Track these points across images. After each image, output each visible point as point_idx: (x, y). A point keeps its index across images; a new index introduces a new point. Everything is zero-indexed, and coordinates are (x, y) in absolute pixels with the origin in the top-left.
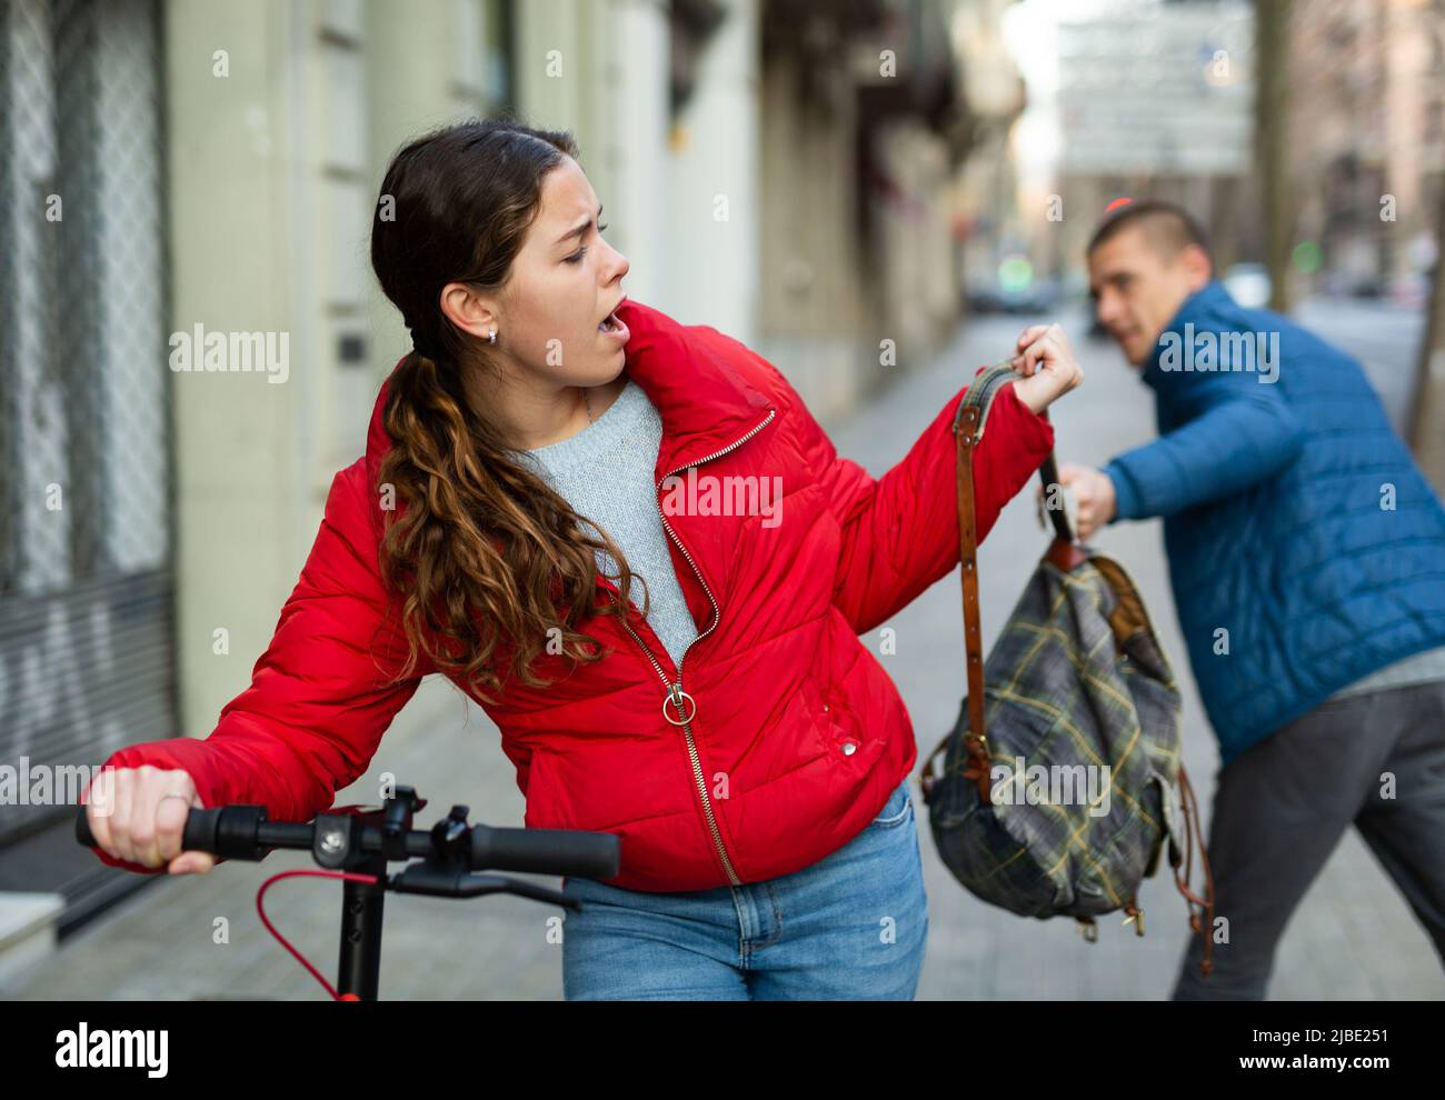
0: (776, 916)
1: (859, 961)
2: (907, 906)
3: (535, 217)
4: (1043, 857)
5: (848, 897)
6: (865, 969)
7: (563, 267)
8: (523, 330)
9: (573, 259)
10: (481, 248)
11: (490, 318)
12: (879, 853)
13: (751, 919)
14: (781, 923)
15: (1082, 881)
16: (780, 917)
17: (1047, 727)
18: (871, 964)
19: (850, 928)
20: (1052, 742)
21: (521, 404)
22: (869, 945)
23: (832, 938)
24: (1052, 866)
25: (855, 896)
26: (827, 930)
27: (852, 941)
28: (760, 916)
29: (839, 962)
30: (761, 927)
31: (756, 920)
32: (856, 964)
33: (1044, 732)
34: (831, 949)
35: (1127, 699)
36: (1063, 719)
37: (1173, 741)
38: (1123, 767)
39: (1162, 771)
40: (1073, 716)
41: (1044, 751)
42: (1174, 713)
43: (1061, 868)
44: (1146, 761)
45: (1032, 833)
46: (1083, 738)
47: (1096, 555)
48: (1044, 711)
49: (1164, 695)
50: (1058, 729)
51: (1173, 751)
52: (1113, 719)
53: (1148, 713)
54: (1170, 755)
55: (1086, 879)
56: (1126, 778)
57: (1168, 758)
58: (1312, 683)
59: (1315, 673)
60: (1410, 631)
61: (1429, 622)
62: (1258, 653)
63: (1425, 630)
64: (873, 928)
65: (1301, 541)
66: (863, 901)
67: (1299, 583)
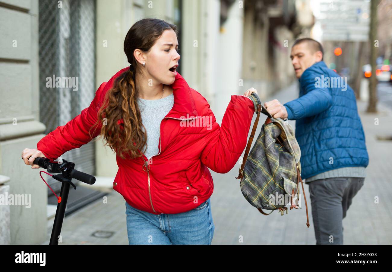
0: (169, 227)
1: (190, 239)
2: (202, 227)
3: (160, 38)
5: (187, 225)
7: (163, 52)
8: (150, 64)
9: (166, 51)
10: (145, 42)
11: (144, 60)
13: (163, 226)
18: (193, 240)
19: (187, 232)
20: (256, 170)
22: (193, 236)
23: (183, 234)
25: (189, 225)
26: (182, 232)
27: (188, 234)
29: (185, 239)
30: (166, 229)
34: (183, 236)
35: (275, 159)
36: (259, 164)
37: (290, 168)
38: (274, 176)
39: (287, 175)
40: (263, 163)
41: (254, 173)
42: (291, 161)
43: (255, 201)
44: (281, 174)
45: (248, 193)
46: (264, 169)
47: (274, 121)
48: (255, 163)
49: (289, 156)
50: (257, 167)
51: (290, 171)
52: (271, 164)
53: (285, 161)
54: (289, 171)
55: (264, 203)
56: (275, 178)
57: (289, 172)
58: (322, 167)
59: (323, 165)
60: (349, 160)
61: (354, 159)
62: (310, 156)
63: (353, 161)
64: (193, 232)
65: (328, 131)
66: (191, 226)
67: (325, 141)
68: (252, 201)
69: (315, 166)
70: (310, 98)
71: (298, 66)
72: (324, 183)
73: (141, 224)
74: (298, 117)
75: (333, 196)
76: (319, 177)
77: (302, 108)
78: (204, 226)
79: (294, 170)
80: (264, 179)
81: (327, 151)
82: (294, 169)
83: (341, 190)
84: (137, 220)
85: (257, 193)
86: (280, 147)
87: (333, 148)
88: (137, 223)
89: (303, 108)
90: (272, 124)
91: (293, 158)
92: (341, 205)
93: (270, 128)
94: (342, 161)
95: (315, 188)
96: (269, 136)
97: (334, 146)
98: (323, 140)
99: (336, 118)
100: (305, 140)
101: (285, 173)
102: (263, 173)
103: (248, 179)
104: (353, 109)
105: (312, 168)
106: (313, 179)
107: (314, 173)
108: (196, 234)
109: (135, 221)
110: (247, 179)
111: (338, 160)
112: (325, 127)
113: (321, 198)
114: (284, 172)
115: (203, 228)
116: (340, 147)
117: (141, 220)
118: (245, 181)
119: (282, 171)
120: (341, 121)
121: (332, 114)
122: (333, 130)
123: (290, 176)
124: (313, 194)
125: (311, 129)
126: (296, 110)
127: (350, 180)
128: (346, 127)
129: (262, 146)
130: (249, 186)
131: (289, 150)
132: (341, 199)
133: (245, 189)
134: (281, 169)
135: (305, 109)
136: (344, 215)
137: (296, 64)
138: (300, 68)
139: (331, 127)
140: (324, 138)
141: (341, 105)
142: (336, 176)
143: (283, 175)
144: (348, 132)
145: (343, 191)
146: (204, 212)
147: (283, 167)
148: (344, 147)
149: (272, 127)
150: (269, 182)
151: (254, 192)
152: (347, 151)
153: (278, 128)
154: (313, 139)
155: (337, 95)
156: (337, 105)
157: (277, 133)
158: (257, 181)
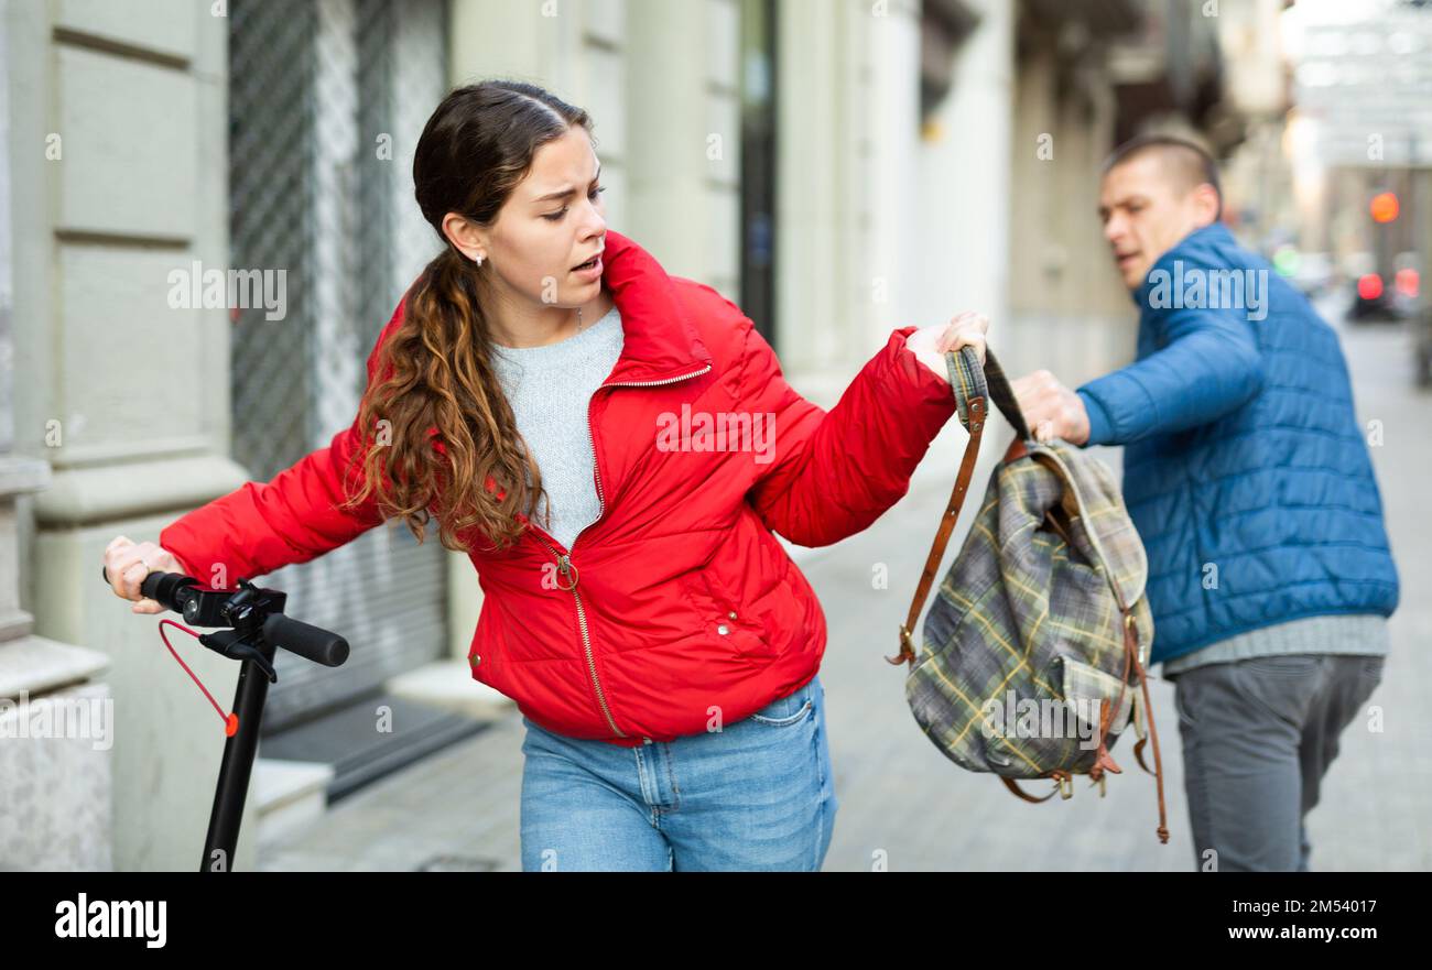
0: (673, 790)
1: (747, 835)
3: (524, 178)
4: (943, 735)
5: (739, 781)
6: (753, 841)
7: (541, 223)
9: (555, 217)
11: (478, 247)
12: (768, 747)
13: (651, 789)
14: (679, 796)
15: (991, 754)
16: (677, 791)
17: (960, 618)
18: (759, 837)
19: (740, 807)
20: (962, 631)
21: (512, 314)
22: (758, 823)
23: (724, 815)
24: (951, 743)
25: (744, 781)
26: (720, 808)
27: (742, 817)
28: (659, 789)
29: (730, 833)
30: (661, 798)
31: (656, 791)
32: (746, 836)
33: (957, 623)
34: (724, 823)
35: (1032, 588)
36: (975, 610)
37: (1093, 621)
38: (1030, 651)
39: (1082, 650)
40: (987, 606)
41: (956, 640)
42: (1094, 595)
43: (959, 743)
44: (1053, 642)
45: (932, 714)
46: (992, 626)
47: (1036, 450)
48: (961, 604)
49: (1086, 579)
50: (968, 620)
51: (1092, 631)
52: (1019, 608)
53: (1070, 597)
54: (1088, 634)
55: (993, 752)
56: (1034, 659)
57: (1086, 637)
58: (1224, 618)
59: (1229, 610)
60: (1325, 591)
61: (1345, 587)
62: (1181, 579)
63: (1339, 594)
64: (760, 808)
65: (1245, 483)
66: (750, 785)
67: (1234, 521)
68: (946, 743)
69: (1198, 615)
70: (1180, 366)
71: (1128, 246)
72: (1234, 675)
73: (564, 790)
74: (1128, 434)
75: (1265, 724)
76: (1214, 653)
77: (1142, 400)
78: (799, 789)
79: (1110, 631)
80: (993, 664)
81: (1245, 558)
82: (1109, 627)
83: (1296, 703)
84: (555, 772)
85: (966, 713)
86: (1060, 543)
87: (1264, 548)
88: (555, 785)
89: (1148, 402)
90: (1028, 460)
91: (1101, 585)
92: (1294, 760)
93: (1019, 476)
94: (1300, 593)
95: (1197, 694)
96: (1016, 504)
97: (1270, 538)
98: (1228, 516)
99: (1276, 434)
100: (1161, 519)
101: (1071, 642)
102: (989, 643)
103: (933, 665)
104: (1339, 401)
105: (1189, 620)
106: (1193, 661)
107: (1197, 641)
108: (770, 816)
109: (546, 775)
110: (930, 665)
111: (1285, 591)
112: (1237, 469)
113: (1220, 732)
114: (1068, 635)
115: (796, 797)
116: (1290, 542)
117: (570, 773)
118: (921, 670)
119: (1063, 634)
120: (1293, 448)
121: (1260, 420)
122: (1266, 479)
123: (1093, 651)
124: (1190, 715)
125: (1181, 475)
126: (1121, 409)
127: (1328, 665)
128: (1311, 468)
129: (986, 542)
130: (937, 691)
131: (1090, 556)
132: (1297, 738)
133: (920, 700)
134: (1058, 625)
135: (1157, 405)
136: (1310, 798)
137: (1120, 237)
138: (1137, 254)
139: (1256, 469)
140: (1231, 509)
141: (1293, 383)
142: (1278, 649)
143: (1062, 649)
144: (1319, 488)
145: (1305, 705)
146: (799, 738)
147: (1066, 618)
148: (1308, 543)
149: (1028, 473)
150: (1011, 675)
151: (955, 713)
152: (1316, 556)
153: (1051, 476)
154: (1192, 514)
155: (1280, 350)
156: (1280, 387)
157: (1044, 495)
158: (966, 671)
